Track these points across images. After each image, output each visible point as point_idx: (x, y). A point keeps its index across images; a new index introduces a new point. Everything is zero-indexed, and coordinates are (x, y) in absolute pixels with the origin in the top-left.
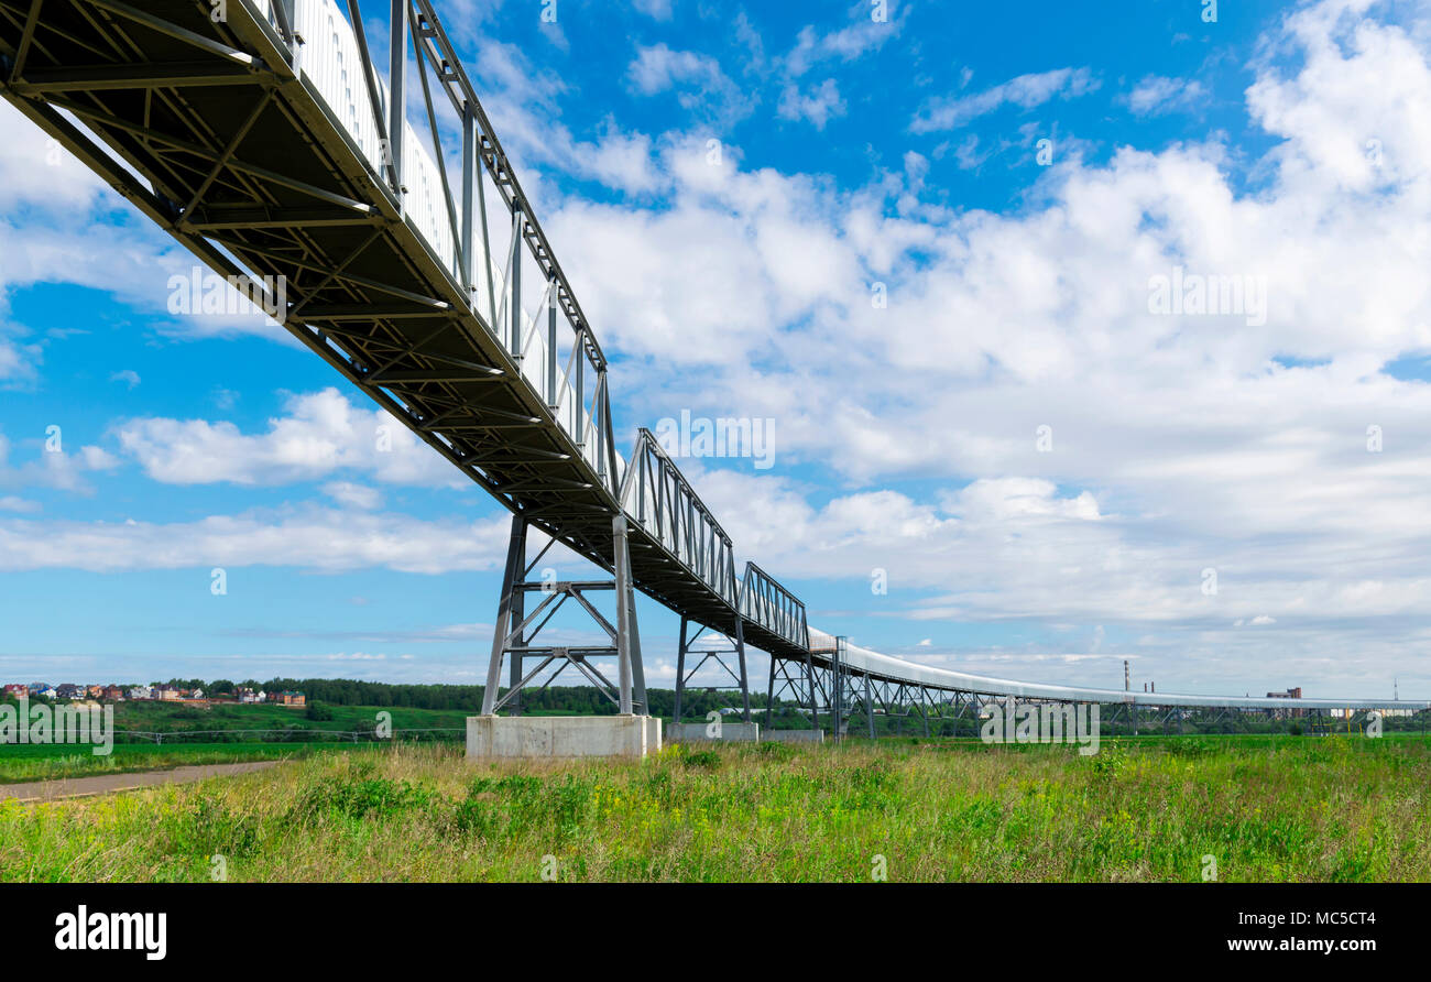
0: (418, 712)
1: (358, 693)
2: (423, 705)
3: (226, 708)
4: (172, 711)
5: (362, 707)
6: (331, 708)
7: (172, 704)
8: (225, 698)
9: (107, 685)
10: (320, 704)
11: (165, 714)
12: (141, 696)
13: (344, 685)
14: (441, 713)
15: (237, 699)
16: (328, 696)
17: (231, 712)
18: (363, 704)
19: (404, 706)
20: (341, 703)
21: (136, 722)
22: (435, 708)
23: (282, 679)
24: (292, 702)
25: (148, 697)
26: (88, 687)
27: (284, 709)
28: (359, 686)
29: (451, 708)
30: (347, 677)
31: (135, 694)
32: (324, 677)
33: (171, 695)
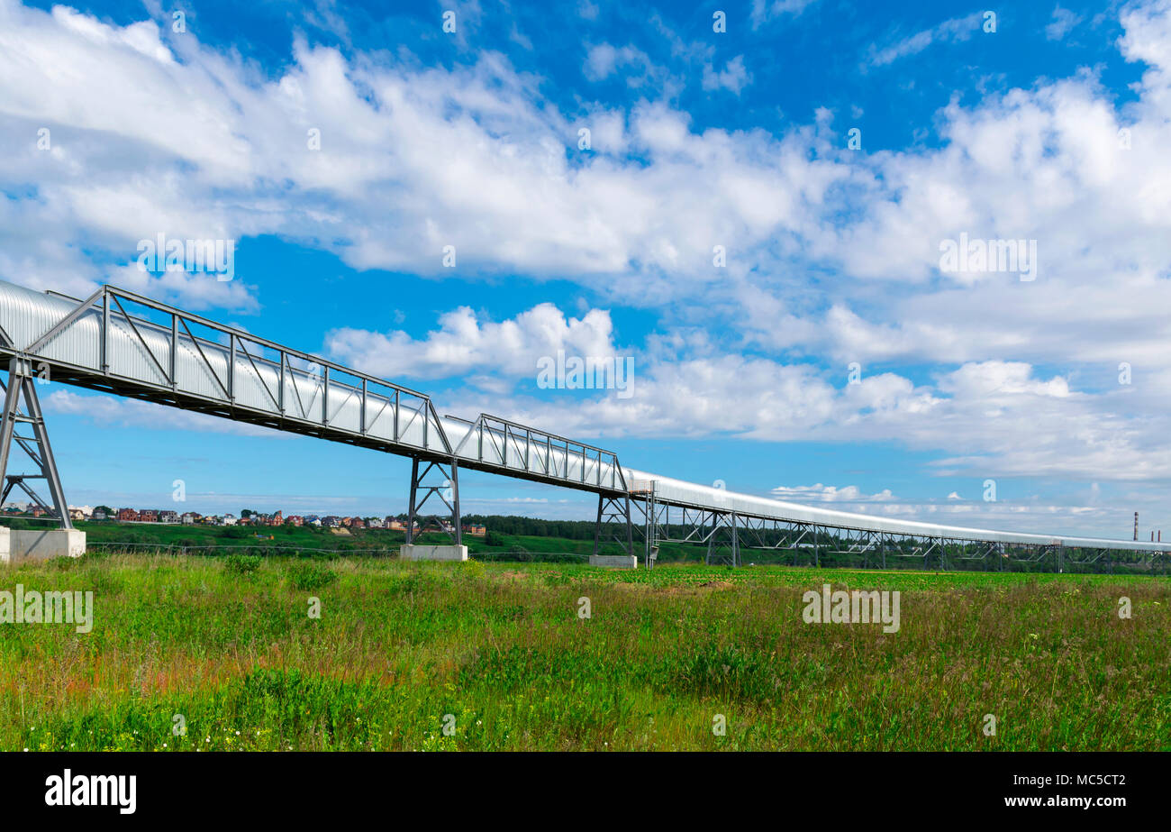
0: (563, 540)
1: (522, 526)
2: (568, 536)
3: (431, 536)
4: (395, 536)
5: (526, 537)
6: (502, 537)
7: (396, 531)
8: (432, 528)
9: (354, 517)
10: (497, 534)
11: (390, 538)
12: (376, 525)
13: (514, 520)
14: (579, 542)
15: (440, 528)
16: (502, 528)
17: (435, 538)
18: (527, 535)
19: (555, 536)
20: (511, 533)
21: (371, 544)
22: (577, 538)
23: (473, 515)
24: (477, 532)
25: (381, 526)
26: (343, 519)
27: (471, 537)
28: (525, 521)
29: (587, 539)
30: (516, 514)
31: (372, 524)
32: (503, 515)
33: (396, 525)
